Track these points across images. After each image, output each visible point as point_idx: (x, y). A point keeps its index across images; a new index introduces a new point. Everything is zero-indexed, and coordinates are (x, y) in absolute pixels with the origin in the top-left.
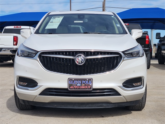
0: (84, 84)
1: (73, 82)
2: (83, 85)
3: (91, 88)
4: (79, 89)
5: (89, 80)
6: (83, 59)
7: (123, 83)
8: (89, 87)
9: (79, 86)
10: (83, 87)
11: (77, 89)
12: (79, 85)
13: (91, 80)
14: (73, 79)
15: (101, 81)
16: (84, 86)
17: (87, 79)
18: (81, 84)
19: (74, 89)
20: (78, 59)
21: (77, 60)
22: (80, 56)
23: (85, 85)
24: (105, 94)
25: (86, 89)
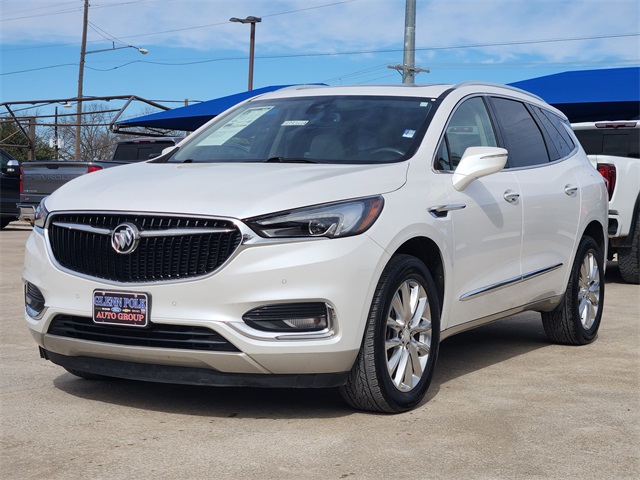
0: (129, 308)
1: (104, 300)
2: (126, 310)
3: (144, 320)
4: (117, 320)
5: (139, 297)
6: (129, 237)
7: (244, 316)
8: (141, 317)
9: (117, 314)
10: (126, 317)
11: (111, 320)
12: (116, 309)
13: (144, 298)
14: (104, 293)
15: (174, 304)
16: (128, 313)
17: (136, 295)
18: (122, 308)
19: (106, 320)
20: (118, 237)
21: (116, 238)
22: (124, 228)
23: (131, 312)
24: (191, 343)
25: (133, 322)
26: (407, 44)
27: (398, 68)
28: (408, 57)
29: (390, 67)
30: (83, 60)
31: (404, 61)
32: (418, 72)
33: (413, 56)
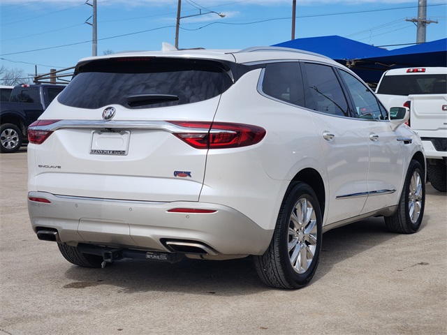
26: (420, 3)
27: (414, 21)
28: (421, 12)
29: (407, 20)
30: (178, 23)
31: (419, 15)
32: (429, 23)
33: (425, 11)
